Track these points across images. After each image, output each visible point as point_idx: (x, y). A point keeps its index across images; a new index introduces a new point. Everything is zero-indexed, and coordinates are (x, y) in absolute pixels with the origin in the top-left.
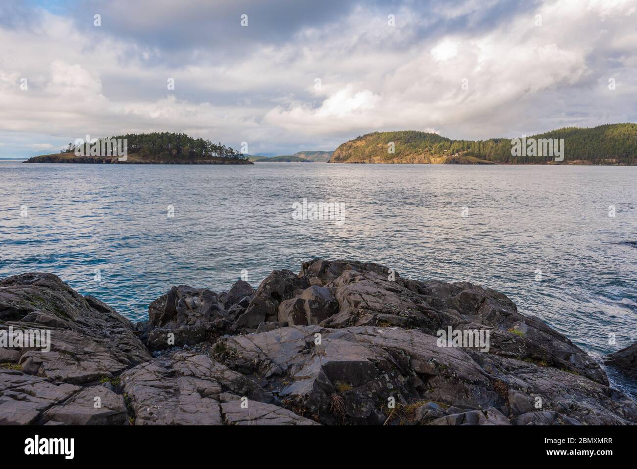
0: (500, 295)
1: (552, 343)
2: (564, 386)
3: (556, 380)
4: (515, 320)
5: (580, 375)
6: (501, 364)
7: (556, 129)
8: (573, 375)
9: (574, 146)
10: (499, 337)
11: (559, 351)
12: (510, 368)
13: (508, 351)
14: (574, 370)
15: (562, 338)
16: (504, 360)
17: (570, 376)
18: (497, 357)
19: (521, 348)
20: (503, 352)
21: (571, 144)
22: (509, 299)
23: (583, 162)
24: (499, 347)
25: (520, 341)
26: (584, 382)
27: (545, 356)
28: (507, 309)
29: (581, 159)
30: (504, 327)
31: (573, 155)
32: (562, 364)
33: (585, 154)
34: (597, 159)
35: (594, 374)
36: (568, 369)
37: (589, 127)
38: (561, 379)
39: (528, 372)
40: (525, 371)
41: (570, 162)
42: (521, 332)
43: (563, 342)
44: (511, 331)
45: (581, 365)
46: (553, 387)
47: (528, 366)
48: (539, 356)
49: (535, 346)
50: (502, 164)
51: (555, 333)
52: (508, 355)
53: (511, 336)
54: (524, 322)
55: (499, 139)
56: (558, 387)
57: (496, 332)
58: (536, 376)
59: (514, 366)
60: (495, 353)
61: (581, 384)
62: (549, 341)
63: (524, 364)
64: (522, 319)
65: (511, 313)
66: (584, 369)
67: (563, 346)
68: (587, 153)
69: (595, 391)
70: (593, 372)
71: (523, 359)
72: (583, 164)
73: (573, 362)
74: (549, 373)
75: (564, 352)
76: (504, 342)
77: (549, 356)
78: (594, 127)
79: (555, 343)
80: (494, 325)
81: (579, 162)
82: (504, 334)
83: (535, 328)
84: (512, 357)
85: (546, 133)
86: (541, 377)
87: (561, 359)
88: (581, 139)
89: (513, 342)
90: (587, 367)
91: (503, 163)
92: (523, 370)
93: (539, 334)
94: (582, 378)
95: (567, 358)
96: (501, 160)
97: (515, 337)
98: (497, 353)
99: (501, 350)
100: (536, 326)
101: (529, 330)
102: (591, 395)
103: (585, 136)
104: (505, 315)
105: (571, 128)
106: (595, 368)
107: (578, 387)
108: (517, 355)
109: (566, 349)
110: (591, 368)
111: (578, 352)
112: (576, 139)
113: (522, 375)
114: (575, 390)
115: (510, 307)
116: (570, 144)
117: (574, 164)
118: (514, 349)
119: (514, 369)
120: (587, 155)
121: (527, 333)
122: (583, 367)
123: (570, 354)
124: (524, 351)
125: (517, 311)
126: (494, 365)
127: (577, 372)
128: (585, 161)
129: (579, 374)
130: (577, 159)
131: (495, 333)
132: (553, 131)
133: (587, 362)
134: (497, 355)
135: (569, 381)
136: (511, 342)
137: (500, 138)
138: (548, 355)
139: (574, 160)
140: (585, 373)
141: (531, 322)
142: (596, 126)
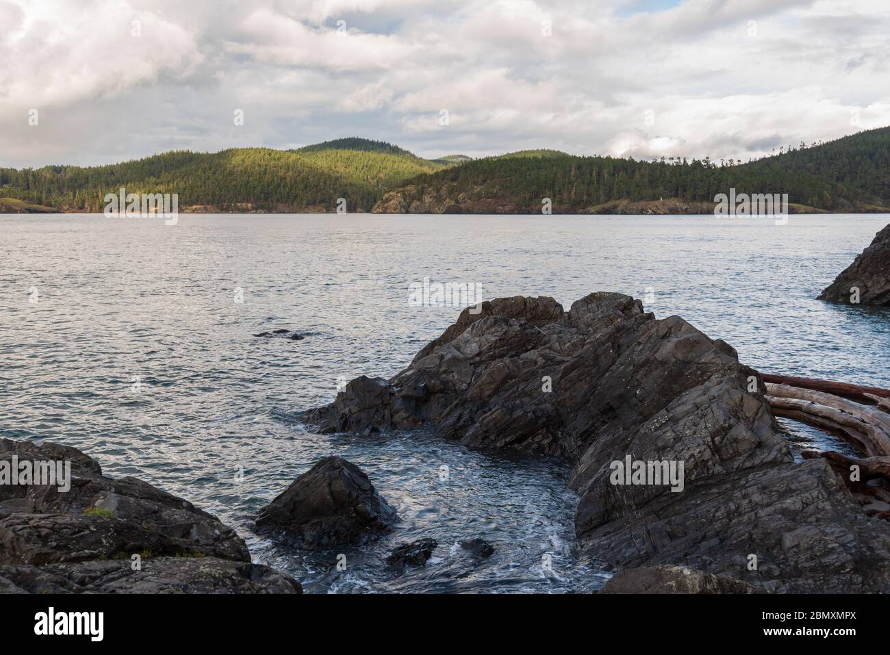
0: (68, 451)
1: (161, 515)
2: (179, 582)
3: (166, 577)
4: (96, 490)
5: (206, 555)
6: (70, 577)
7: (159, 153)
8: (194, 559)
9: (190, 183)
10: (65, 528)
11: (173, 525)
12: (87, 579)
13: (83, 550)
14: (197, 551)
15: (177, 502)
16: (76, 569)
17: (189, 562)
18: (62, 566)
19: (105, 538)
20: (73, 554)
21: (185, 179)
22: (85, 455)
23: (206, 209)
24: (65, 547)
25: (103, 527)
26: (210, 566)
27: (148, 540)
28: (82, 473)
29: (202, 204)
30: (77, 508)
31: (190, 197)
32: (176, 546)
33: (208, 195)
34: (226, 204)
35: (228, 548)
36: (188, 552)
37: (210, 153)
38: (175, 572)
39: (120, 577)
40: (113, 576)
41: (187, 209)
42: (106, 510)
43: (180, 509)
44: (89, 512)
45: (207, 539)
46: (161, 589)
47: (119, 565)
48: (137, 543)
49: (131, 528)
50: (73, 212)
51: (165, 497)
52: (84, 557)
53: (87, 522)
54: (113, 490)
55: (62, 166)
56: (168, 588)
57: (59, 521)
58: (133, 580)
59: (93, 575)
60: (58, 560)
61: (204, 570)
62: (155, 512)
63: (112, 564)
64: (110, 485)
65: (88, 479)
66: (212, 545)
67: (179, 516)
68: (210, 194)
69: (225, 576)
70: (226, 545)
71: (110, 557)
72: (206, 211)
73: (196, 537)
74: (155, 568)
75: (180, 526)
76: (74, 536)
77: (154, 539)
78: (217, 152)
79: (166, 514)
80: (58, 508)
81: (200, 209)
82: (74, 520)
83: (132, 495)
84: (90, 558)
85: (144, 158)
86: (142, 579)
87: (177, 539)
88: (200, 171)
89: (90, 530)
90: (217, 539)
91: (74, 210)
92: (110, 576)
93: (138, 505)
94: (208, 560)
95: (186, 534)
96: (70, 205)
97: (94, 522)
98: (62, 559)
99: (70, 551)
100: (134, 493)
101: (121, 503)
102: (220, 583)
103: (206, 165)
104: (79, 486)
105: (183, 153)
106: (228, 539)
107: (200, 577)
108: (100, 552)
109: (183, 520)
110: (223, 540)
111: (203, 519)
112: (192, 170)
113: (107, 585)
114: (195, 583)
115: (89, 469)
116: (183, 178)
117: (193, 212)
118: (93, 543)
119: (93, 579)
120: (210, 198)
121: (117, 509)
122: (211, 541)
123: (191, 526)
124: (111, 541)
125: (101, 473)
126: (56, 582)
127: (202, 553)
128: (208, 207)
129: (204, 555)
130: (196, 204)
131: (56, 523)
132: (155, 156)
133: (217, 532)
134: (63, 562)
135: (186, 572)
136: (87, 532)
137: (65, 165)
138: (152, 539)
139: (191, 205)
140: (214, 550)
141: (126, 488)
142: (220, 150)
